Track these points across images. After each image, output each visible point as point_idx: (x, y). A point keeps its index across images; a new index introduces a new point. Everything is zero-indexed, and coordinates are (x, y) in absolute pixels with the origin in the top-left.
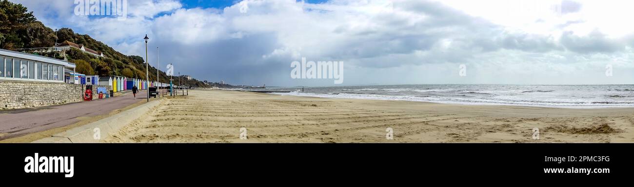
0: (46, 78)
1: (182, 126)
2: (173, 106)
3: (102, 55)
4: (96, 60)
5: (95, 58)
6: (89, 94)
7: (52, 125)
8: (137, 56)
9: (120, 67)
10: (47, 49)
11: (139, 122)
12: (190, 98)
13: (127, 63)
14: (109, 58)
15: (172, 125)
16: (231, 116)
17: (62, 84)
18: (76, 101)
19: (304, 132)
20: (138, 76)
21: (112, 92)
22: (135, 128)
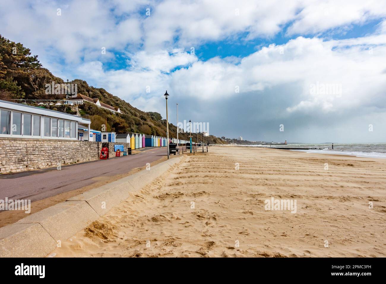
0: (56, 135)
1: (207, 183)
2: (193, 162)
3: (119, 111)
4: (112, 117)
5: (111, 114)
6: (106, 152)
7: (64, 188)
8: (155, 113)
9: (138, 124)
10: (55, 102)
11: (161, 179)
12: (211, 155)
13: (145, 120)
14: (127, 114)
15: (196, 182)
16: (257, 173)
17: (74, 141)
18: (91, 160)
19: (346, 195)
20: (156, 132)
21: (130, 150)
22: (158, 187)
